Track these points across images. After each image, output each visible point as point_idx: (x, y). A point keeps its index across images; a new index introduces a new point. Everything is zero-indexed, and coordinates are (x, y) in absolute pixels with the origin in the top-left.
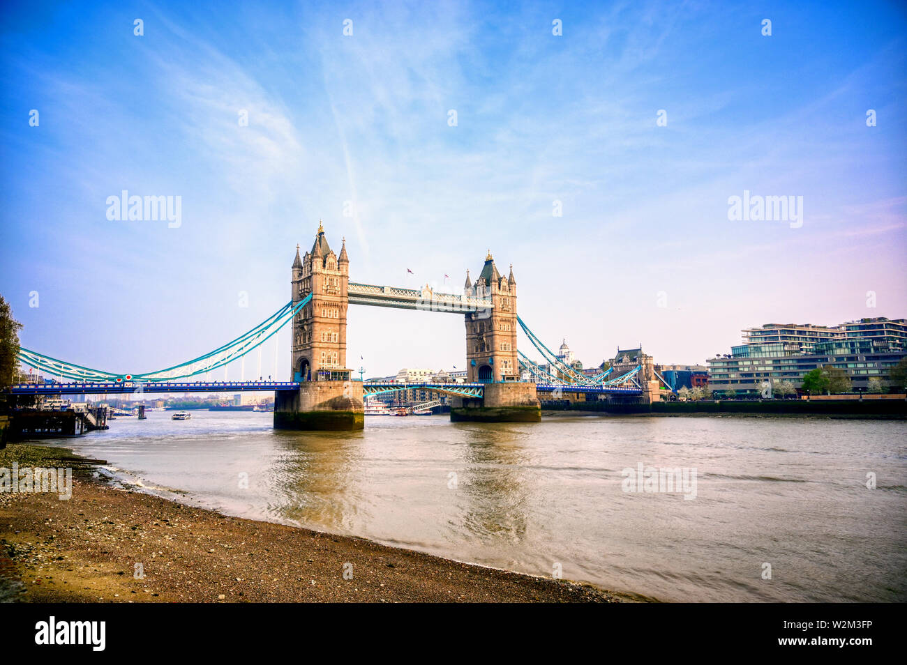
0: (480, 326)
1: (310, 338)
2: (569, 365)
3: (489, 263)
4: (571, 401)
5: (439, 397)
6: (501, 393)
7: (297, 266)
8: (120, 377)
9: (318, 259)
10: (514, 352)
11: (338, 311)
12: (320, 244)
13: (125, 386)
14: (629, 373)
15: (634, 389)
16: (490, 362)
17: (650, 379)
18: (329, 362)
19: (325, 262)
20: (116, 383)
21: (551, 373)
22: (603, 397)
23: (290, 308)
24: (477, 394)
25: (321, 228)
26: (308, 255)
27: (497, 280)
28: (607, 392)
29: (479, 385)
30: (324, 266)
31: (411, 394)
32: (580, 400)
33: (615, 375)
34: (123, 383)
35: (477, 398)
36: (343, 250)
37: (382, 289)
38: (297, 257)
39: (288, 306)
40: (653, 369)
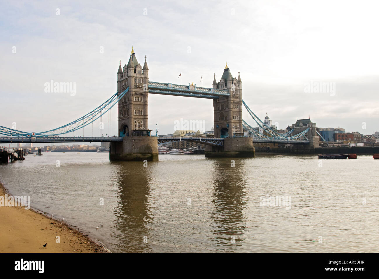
0: (222, 106)
1: (128, 113)
2: (270, 127)
3: (227, 70)
4: (271, 148)
5: (197, 145)
6: (233, 143)
7: (120, 72)
8: (29, 134)
9: (132, 69)
10: (240, 121)
11: (143, 98)
12: (133, 60)
13: (32, 139)
14: (303, 132)
15: (306, 141)
16: (227, 126)
17: (314, 135)
18: (139, 126)
19: (135, 70)
20: (27, 137)
21: (260, 132)
22: (288, 145)
23: (116, 96)
24: (220, 144)
25: (133, 51)
26: (126, 66)
27: (231, 79)
28: (291, 143)
29: (221, 139)
30: (135, 72)
31: (182, 144)
32: (275, 147)
33: (295, 133)
34: (31, 137)
35: (219, 146)
36: (146, 63)
37: (167, 85)
38: (120, 67)
39: (115, 95)
40: (316, 130)
